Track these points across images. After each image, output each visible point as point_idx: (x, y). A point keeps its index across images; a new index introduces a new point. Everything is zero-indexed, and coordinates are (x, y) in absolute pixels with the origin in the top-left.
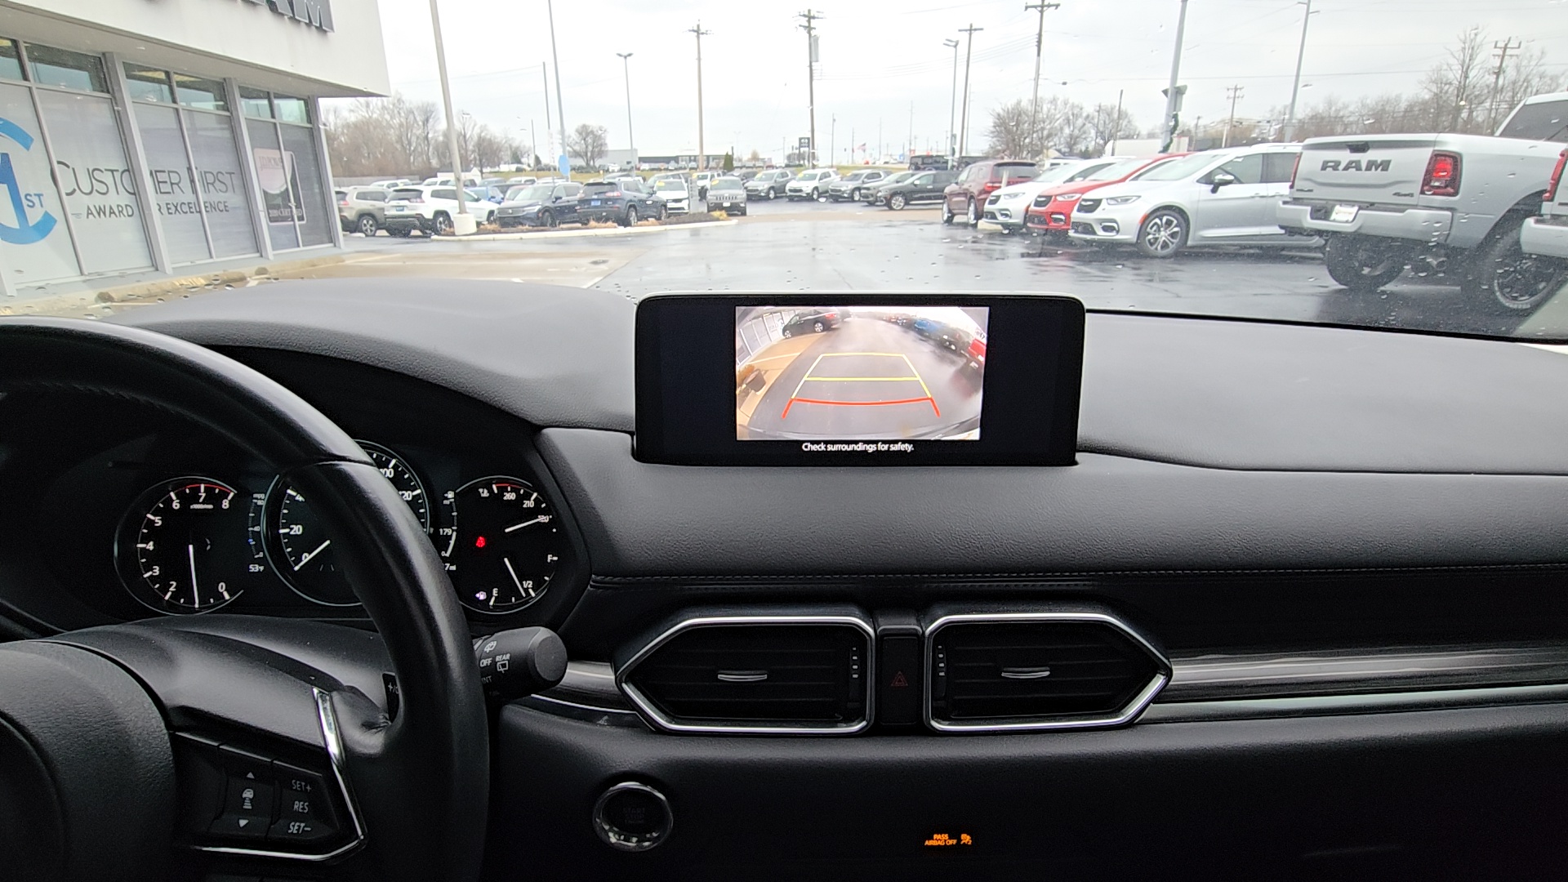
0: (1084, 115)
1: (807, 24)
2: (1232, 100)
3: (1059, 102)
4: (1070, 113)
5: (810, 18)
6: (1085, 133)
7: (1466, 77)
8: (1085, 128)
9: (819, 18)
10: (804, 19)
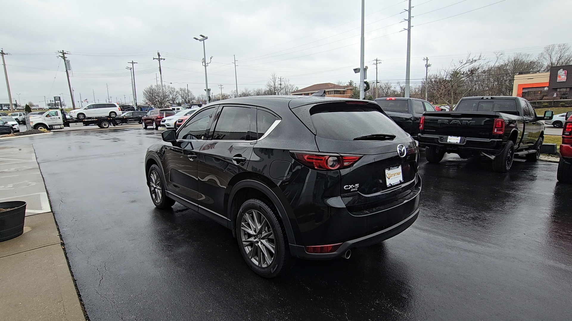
0: (176, 91)
2: (221, 89)
3: (166, 87)
4: (171, 90)
5: (64, 54)
6: (177, 97)
7: (275, 85)
8: (177, 95)
9: (67, 54)
10: (61, 53)
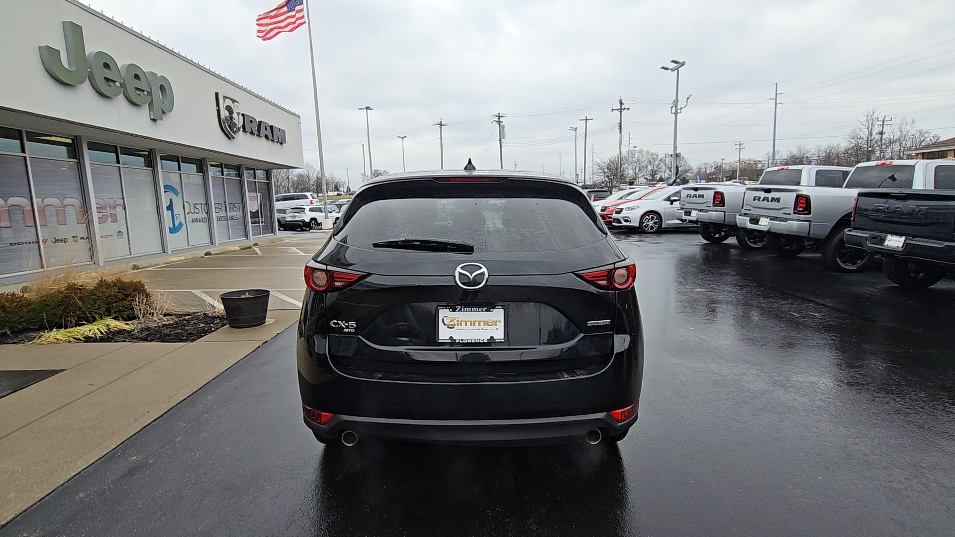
0: (659, 159)
1: (498, 120)
2: (739, 150)
3: (644, 152)
4: (651, 158)
5: (499, 117)
6: (660, 168)
7: (871, 135)
8: (660, 166)
9: (504, 117)
10: (496, 117)
